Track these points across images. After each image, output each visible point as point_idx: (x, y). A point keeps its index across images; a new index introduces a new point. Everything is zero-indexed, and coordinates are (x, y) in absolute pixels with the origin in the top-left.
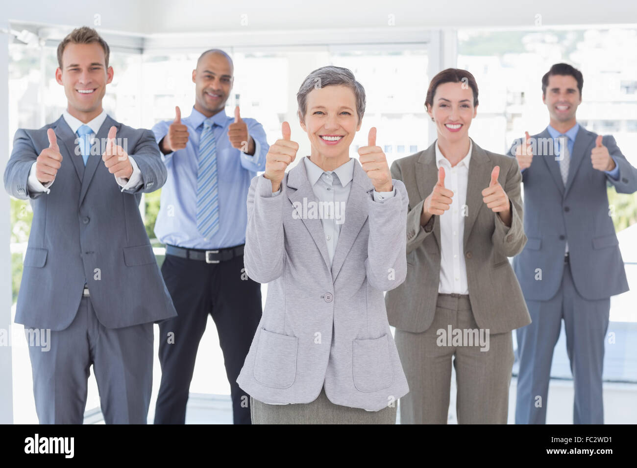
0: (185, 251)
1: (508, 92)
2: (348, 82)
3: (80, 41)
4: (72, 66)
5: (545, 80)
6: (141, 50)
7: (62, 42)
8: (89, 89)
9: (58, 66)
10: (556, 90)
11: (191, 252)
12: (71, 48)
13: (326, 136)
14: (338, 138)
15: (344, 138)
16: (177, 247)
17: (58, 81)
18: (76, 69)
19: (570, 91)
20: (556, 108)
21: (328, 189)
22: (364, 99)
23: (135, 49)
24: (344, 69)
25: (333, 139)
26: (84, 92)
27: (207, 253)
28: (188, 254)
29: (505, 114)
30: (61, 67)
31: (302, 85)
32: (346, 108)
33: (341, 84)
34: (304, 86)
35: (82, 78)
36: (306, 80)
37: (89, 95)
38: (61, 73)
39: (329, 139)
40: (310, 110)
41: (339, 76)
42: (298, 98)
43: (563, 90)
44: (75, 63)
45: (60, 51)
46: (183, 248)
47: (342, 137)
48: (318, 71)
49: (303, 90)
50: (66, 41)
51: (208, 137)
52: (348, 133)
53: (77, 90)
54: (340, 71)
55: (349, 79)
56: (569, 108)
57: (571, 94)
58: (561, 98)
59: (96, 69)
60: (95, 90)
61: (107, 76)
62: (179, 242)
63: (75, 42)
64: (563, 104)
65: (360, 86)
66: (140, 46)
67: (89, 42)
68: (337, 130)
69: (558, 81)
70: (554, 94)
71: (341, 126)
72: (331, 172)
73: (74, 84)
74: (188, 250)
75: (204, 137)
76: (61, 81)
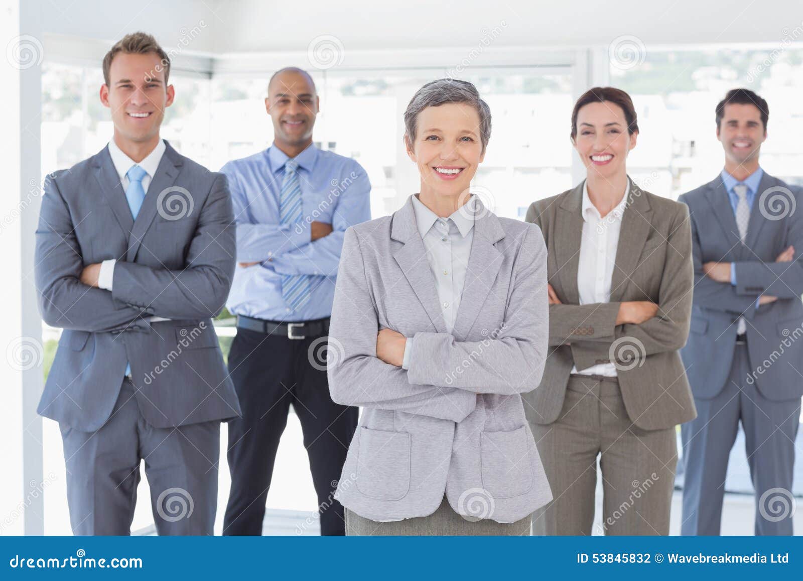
0: (262, 324)
1: (675, 141)
2: (470, 100)
3: (134, 51)
4: (122, 81)
5: (720, 110)
6: (210, 75)
7: (110, 52)
8: (143, 113)
9: (103, 82)
10: (734, 123)
11: (269, 325)
12: (121, 59)
13: (441, 168)
14: (456, 171)
15: (464, 171)
16: (252, 318)
17: (103, 102)
18: (127, 85)
19: (751, 124)
20: (733, 145)
21: (443, 240)
22: (490, 122)
23: (201, 72)
24: (466, 83)
25: (450, 172)
26: (137, 115)
27: (290, 327)
28: (265, 328)
29: (670, 169)
30: (108, 84)
31: (412, 102)
32: (468, 132)
33: (462, 102)
34: (414, 103)
35: (135, 98)
36: (416, 96)
37: (143, 119)
38: (107, 92)
39: (446, 171)
40: (422, 134)
41: (460, 91)
42: (406, 118)
43: (742, 123)
44: (127, 78)
45: (107, 62)
46: (260, 320)
47: (462, 169)
48: (432, 85)
49: (412, 108)
50: (116, 50)
51: (291, 184)
52: (470, 165)
53: (128, 114)
54: (460, 86)
55: (472, 95)
56: (750, 145)
57: (752, 128)
58: (740, 133)
59: (153, 86)
60: (150, 113)
61: (166, 97)
62: (255, 312)
63: (126, 51)
64: (742, 140)
65: (485, 105)
66: (208, 70)
67: (145, 51)
68: (456, 160)
69: (735, 111)
70: (731, 128)
71: (460, 156)
72: (447, 219)
73: (126, 106)
74: (266, 322)
75: (286, 185)
76: (107, 101)
